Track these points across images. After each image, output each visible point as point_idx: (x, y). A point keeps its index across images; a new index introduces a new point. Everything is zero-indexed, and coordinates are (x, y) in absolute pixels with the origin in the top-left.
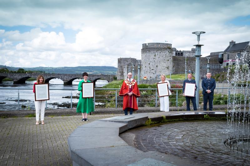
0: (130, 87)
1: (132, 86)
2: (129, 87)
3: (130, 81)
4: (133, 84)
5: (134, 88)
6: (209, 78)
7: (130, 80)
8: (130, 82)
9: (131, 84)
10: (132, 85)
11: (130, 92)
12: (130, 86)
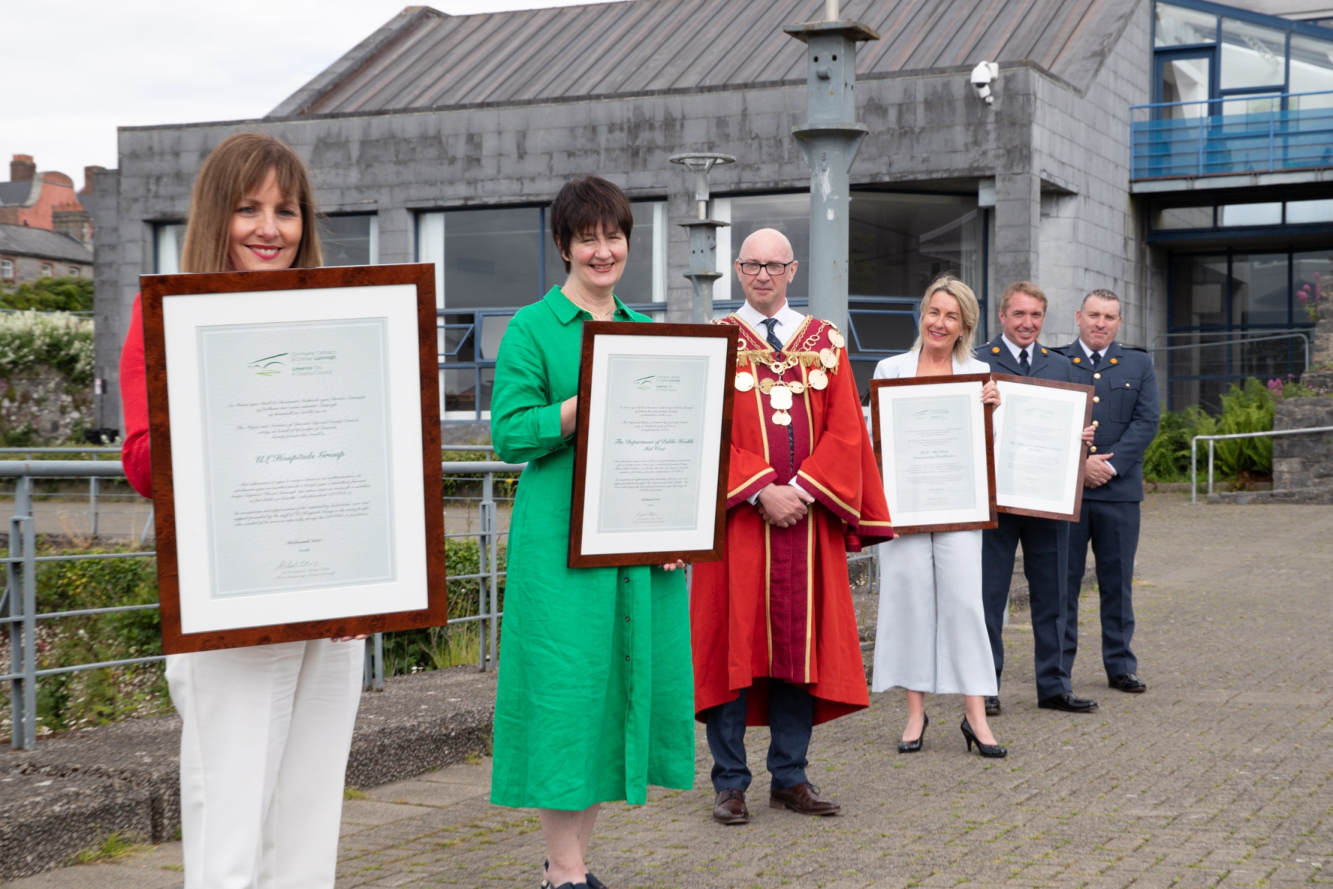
0: (783, 419)
1: (797, 397)
2: (769, 411)
3: (772, 338)
4: (819, 381)
5: (823, 428)
6: (1096, 350)
7: (770, 324)
8: (781, 357)
9: (793, 374)
10: (797, 387)
11: (782, 480)
12: (782, 397)
